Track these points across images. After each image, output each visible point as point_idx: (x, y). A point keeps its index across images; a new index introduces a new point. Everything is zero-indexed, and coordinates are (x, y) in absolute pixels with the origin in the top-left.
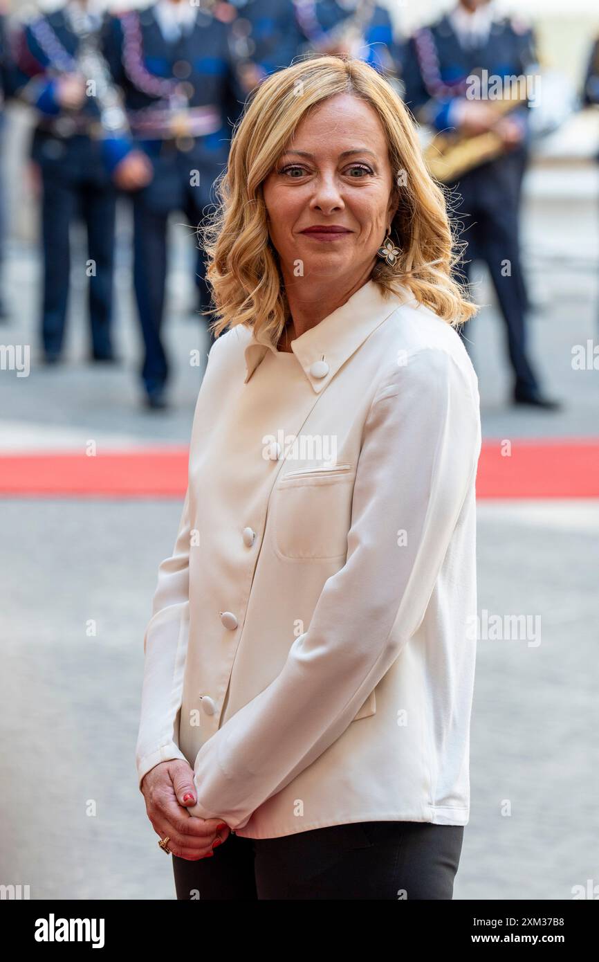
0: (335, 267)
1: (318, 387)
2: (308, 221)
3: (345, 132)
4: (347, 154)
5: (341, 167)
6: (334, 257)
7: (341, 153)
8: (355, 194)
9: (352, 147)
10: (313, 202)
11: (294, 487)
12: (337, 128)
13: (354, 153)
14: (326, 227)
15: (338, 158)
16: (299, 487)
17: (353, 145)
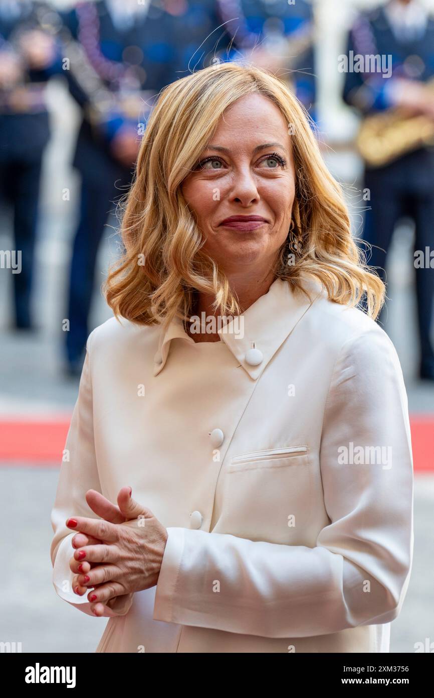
0: (254, 255)
1: (255, 373)
2: (226, 212)
3: (257, 127)
4: (261, 148)
5: (255, 160)
6: (253, 246)
7: (256, 146)
8: (269, 185)
9: (265, 141)
10: (232, 195)
11: (247, 470)
12: (249, 124)
13: (267, 146)
14: (245, 217)
15: (253, 152)
16: (253, 469)
17: (266, 139)
